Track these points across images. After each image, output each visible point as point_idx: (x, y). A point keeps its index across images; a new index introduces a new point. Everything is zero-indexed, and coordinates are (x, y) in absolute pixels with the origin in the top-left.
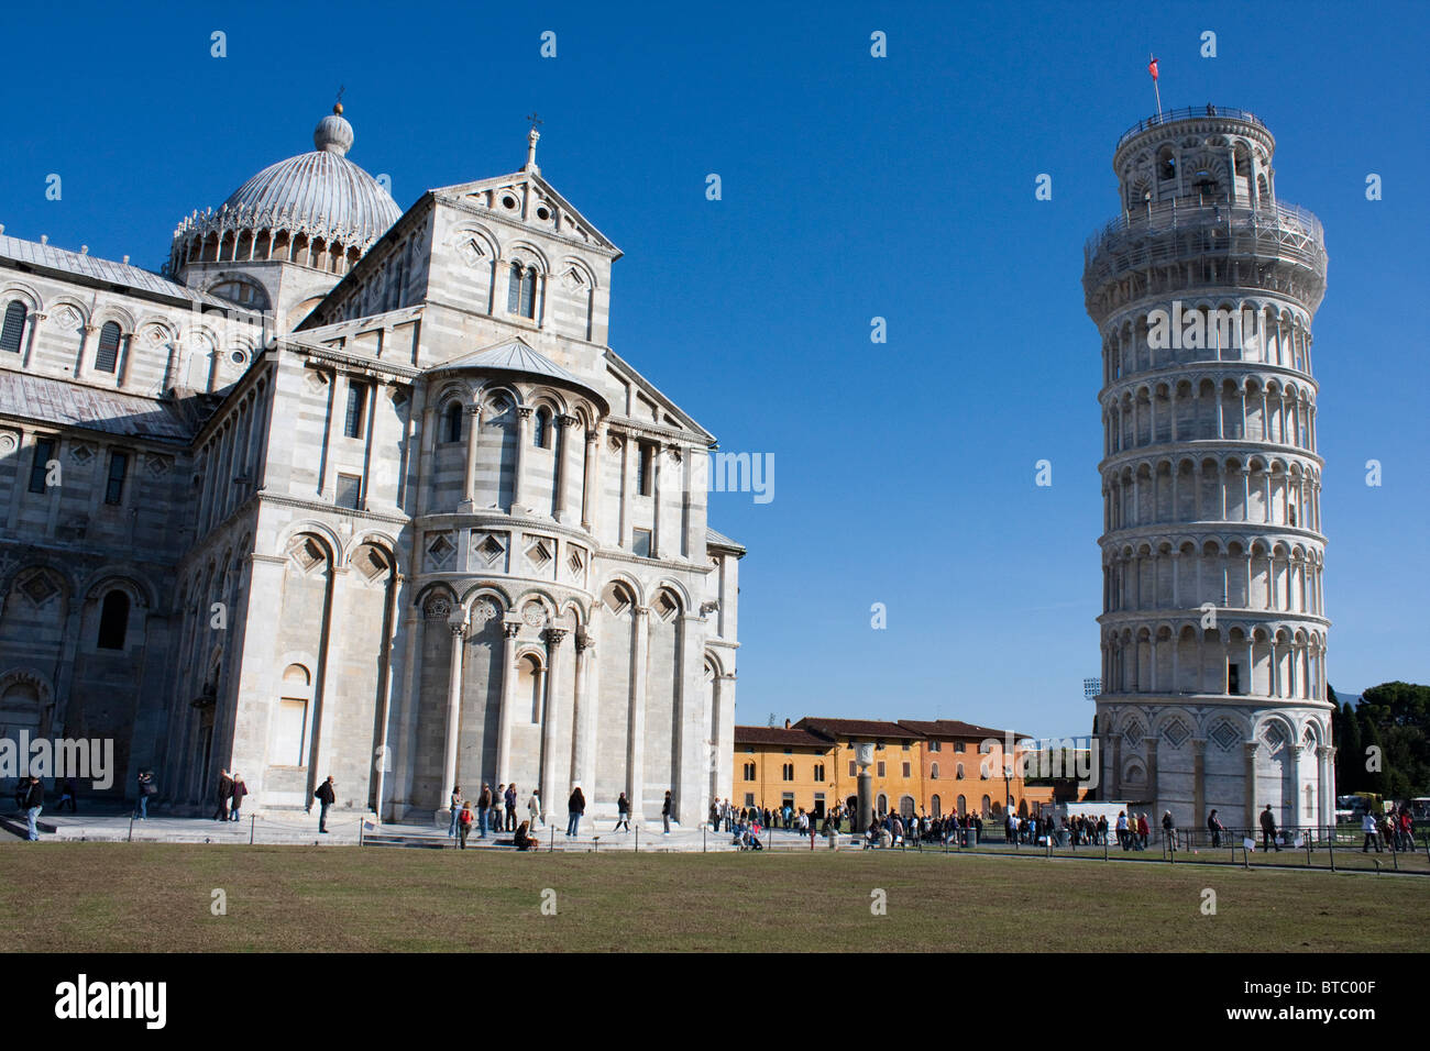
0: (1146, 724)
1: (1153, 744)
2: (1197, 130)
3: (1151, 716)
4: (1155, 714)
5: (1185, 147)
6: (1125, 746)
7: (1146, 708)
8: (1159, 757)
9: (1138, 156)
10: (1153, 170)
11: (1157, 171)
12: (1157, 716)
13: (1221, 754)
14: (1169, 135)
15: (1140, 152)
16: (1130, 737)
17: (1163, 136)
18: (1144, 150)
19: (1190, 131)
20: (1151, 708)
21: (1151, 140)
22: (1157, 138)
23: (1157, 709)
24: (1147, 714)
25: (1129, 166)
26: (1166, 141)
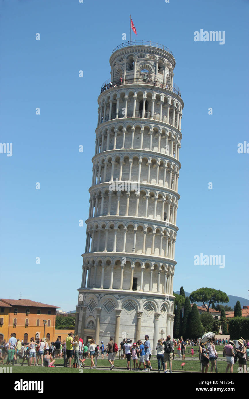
0: (97, 301)
1: (99, 311)
2: (145, 51)
3: (99, 298)
4: (101, 297)
5: (139, 57)
6: (88, 311)
7: (98, 295)
8: (101, 317)
9: (120, 59)
10: (125, 65)
11: (126, 66)
12: (102, 299)
13: (127, 316)
14: (133, 51)
15: (121, 57)
16: (90, 308)
17: (131, 52)
18: (122, 56)
19: (142, 51)
20: (100, 295)
21: (125, 52)
22: (128, 52)
23: (102, 295)
24: (98, 297)
25: (115, 62)
26: (132, 54)
